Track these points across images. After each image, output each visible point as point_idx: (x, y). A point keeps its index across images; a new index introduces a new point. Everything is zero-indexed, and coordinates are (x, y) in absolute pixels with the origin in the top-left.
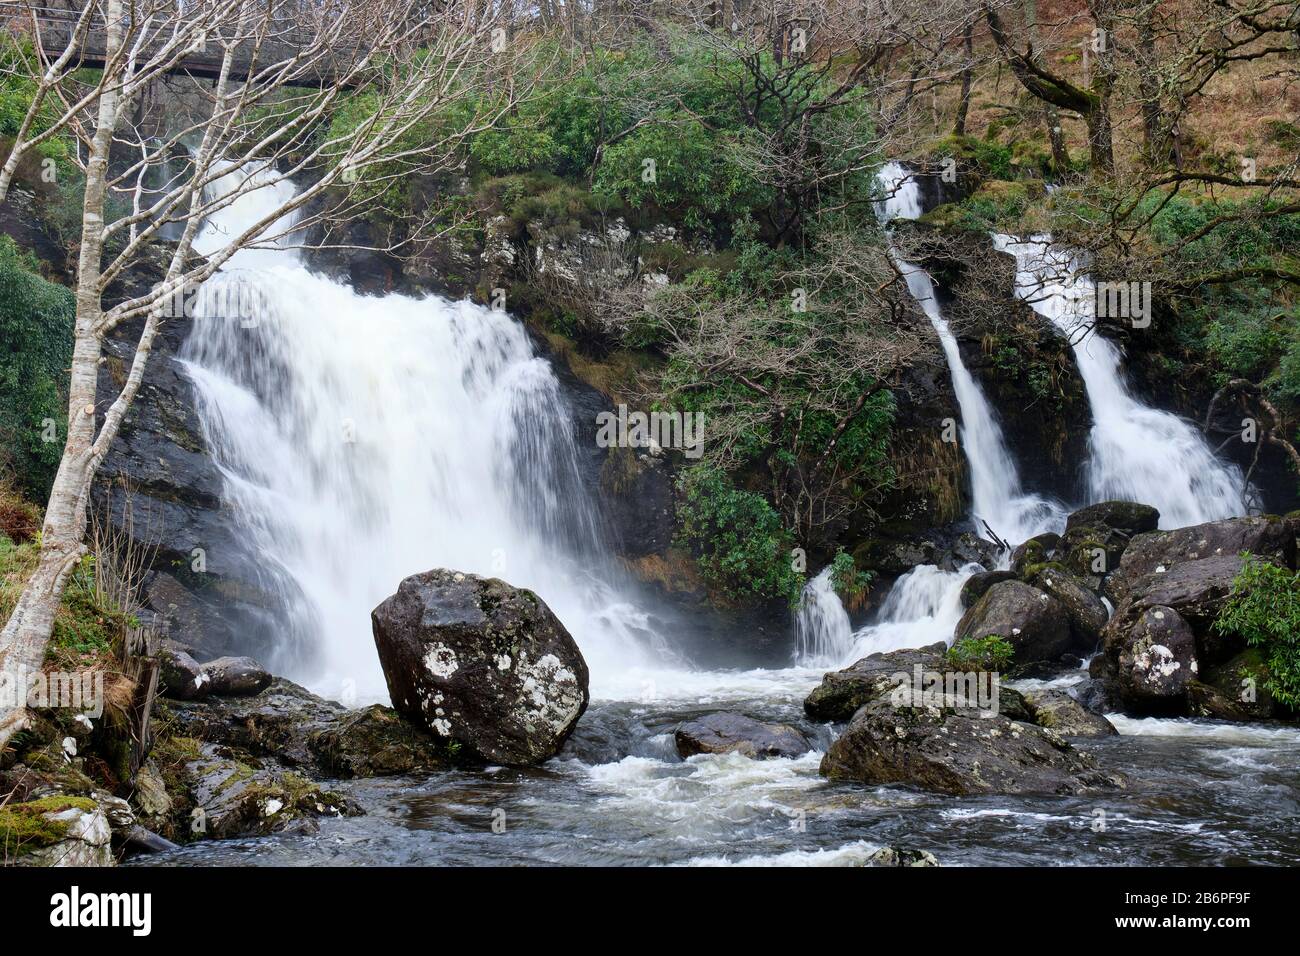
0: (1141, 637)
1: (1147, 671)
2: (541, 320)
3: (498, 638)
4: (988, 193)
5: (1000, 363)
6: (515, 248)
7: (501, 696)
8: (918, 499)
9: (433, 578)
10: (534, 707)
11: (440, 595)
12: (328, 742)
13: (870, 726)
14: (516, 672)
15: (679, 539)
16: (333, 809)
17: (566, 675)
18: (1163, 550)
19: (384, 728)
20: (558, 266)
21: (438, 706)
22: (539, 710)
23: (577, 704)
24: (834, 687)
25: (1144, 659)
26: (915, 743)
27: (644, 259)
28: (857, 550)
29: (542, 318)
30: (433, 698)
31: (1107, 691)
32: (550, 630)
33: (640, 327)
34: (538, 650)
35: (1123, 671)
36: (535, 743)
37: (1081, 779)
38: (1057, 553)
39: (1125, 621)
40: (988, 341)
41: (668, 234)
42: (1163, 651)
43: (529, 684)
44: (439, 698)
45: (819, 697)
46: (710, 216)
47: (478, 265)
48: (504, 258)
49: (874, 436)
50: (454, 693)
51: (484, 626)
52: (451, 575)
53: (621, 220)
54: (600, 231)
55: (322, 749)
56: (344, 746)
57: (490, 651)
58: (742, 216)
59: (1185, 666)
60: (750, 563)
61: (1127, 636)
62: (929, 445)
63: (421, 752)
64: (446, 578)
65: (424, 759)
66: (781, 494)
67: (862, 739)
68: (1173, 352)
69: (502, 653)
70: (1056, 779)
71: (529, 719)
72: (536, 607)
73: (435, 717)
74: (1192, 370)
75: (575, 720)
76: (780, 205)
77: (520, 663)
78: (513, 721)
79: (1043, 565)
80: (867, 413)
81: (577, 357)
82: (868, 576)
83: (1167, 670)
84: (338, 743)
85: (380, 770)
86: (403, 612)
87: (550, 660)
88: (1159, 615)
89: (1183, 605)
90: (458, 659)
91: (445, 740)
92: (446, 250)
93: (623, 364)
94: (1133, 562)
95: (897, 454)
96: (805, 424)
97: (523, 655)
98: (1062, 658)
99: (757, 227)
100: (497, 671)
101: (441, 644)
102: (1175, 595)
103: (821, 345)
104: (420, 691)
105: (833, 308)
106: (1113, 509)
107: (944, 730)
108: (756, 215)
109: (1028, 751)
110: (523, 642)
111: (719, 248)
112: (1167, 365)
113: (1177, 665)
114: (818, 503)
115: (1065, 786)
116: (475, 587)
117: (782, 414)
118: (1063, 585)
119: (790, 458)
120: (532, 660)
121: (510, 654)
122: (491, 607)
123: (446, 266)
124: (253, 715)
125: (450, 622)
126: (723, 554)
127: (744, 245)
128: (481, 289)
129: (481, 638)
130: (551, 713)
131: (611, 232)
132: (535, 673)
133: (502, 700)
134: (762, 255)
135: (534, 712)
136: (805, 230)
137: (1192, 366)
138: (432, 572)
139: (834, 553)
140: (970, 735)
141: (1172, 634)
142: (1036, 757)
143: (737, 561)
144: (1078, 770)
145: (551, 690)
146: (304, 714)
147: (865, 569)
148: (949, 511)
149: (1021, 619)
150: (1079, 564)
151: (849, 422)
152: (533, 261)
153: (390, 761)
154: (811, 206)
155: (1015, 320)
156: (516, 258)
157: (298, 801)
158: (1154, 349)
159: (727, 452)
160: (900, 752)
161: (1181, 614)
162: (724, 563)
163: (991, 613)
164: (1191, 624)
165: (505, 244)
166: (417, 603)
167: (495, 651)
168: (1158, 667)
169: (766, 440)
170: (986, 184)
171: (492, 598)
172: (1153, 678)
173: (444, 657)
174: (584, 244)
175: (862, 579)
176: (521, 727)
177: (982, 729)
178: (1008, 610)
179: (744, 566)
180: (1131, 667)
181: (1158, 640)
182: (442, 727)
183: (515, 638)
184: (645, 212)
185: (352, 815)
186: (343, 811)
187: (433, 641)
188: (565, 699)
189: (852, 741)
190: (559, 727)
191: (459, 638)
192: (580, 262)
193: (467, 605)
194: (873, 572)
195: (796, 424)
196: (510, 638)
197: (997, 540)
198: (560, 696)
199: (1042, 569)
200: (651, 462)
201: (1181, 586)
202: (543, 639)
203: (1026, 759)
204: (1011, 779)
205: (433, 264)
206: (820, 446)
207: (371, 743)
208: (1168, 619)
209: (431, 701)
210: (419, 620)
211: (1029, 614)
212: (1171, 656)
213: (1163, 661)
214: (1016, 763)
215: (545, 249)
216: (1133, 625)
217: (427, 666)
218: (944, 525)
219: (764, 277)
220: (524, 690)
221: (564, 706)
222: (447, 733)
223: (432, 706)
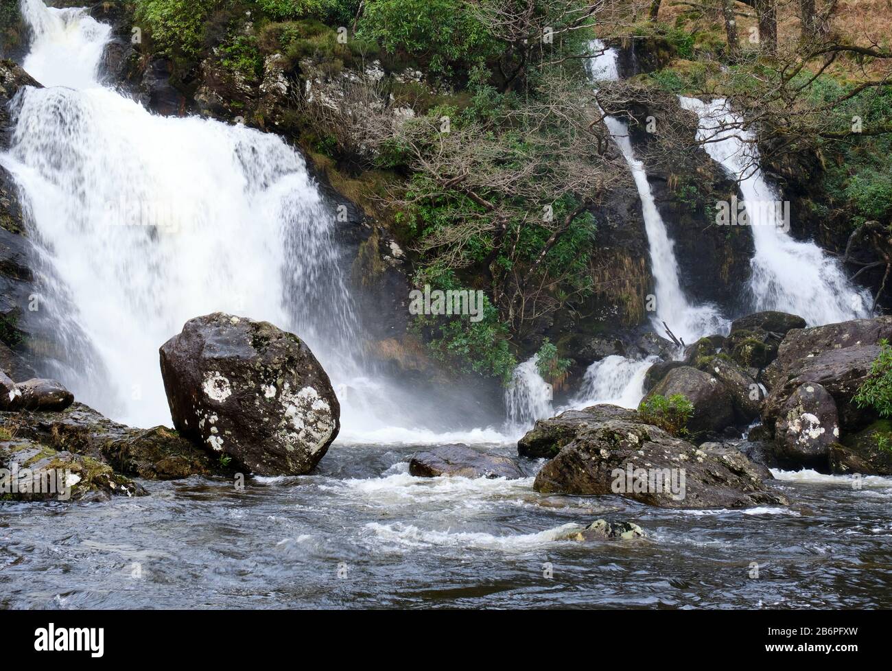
0: (795, 407)
1: (798, 434)
2: (307, 142)
3: (266, 371)
4: (675, 69)
5: (682, 198)
6: (289, 81)
7: (267, 419)
8: (611, 304)
9: (212, 319)
10: (294, 430)
11: (219, 333)
12: (118, 450)
13: (578, 448)
14: (280, 400)
15: (413, 327)
16: (123, 488)
17: (321, 405)
18: (813, 342)
19: (166, 443)
20: (324, 97)
21: (212, 425)
22: (298, 433)
23: (330, 429)
24: (544, 431)
25: (796, 423)
26: (616, 463)
27: (395, 96)
28: (560, 342)
29: (308, 140)
30: (209, 418)
31: (764, 451)
32: (310, 367)
33: (388, 150)
34: (300, 383)
35: (779, 434)
36: (293, 461)
37: (752, 496)
38: (722, 351)
39: (781, 395)
40: (673, 180)
41: (415, 76)
42: (812, 418)
43: (291, 410)
44: (214, 418)
45: (531, 439)
46: (451, 63)
47: (257, 95)
48: (279, 89)
49: (577, 251)
50: (227, 415)
51: (254, 360)
52: (228, 318)
53: (377, 62)
54: (359, 70)
55: (114, 455)
56: (132, 453)
57: (259, 382)
58: (477, 64)
59: (829, 431)
60: (472, 348)
61: (782, 407)
62: (621, 261)
63: (197, 463)
64: (224, 320)
65: (199, 469)
66: (499, 293)
67: (571, 460)
68: (820, 198)
69: (269, 384)
70: (732, 496)
71: (289, 440)
72: (299, 347)
73: (210, 434)
74: (834, 214)
75: (328, 444)
76: (509, 58)
77: (284, 392)
78: (276, 441)
79: (712, 357)
80: (573, 232)
81: (335, 173)
82: (568, 362)
83: (815, 433)
84: (127, 450)
85: (162, 475)
86: (186, 347)
87: (309, 392)
88: (810, 389)
89: (829, 383)
90: (232, 387)
91: (218, 454)
92: (231, 81)
93: (374, 181)
94: (788, 351)
95: (595, 266)
96: (521, 237)
97: (287, 386)
98: (726, 430)
99: (489, 73)
100: (264, 398)
101: (218, 373)
102: (823, 374)
103: (538, 170)
104: (199, 412)
105: (548, 142)
106: (769, 317)
107: (641, 453)
108: (489, 65)
109: (710, 474)
110: (287, 375)
111: (457, 89)
112: (815, 209)
113: (823, 430)
114: (530, 302)
115: (739, 501)
116: (248, 329)
117: (504, 226)
118: (729, 372)
119: (509, 264)
120: (294, 391)
121: (275, 385)
122: (261, 345)
123: (230, 93)
124: (57, 424)
125: (226, 355)
126: (450, 339)
127: (478, 87)
128: (259, 114)
129: (252, 370)
130: (308, 435)
131: (369, 72)
132: (296, 401)
133: (267, 423)
134: (492, 97)
135: (294, 434)
136: (529, 79)
137: (834, 210)
138: (213, 315)
139: (541, 344)
140: (663, 458)
141: (820, 405)
142: (716, 478)
143: (462, 346)
144: (750, 490)
145: (309, 416)
146: (100, 427)
147: (566, 357)
148: (636, 315)
149: (694, 396)
150: (741, 358)
151: (557, 237)
152: (303, 91)
153: (171, 468)
154: (535, 60)
155: (696, 164)
156: (289, 89)
157: (94, 478)
158: (805, 195)
159: (458, 254)
160: (603, 470)
161: (827, 390)
162: (450, 346)
163: (670, 391)
164: (835, 399)
165: (280, 77)
166: (198, 340)
167: (263, 382)
168: (807, 431)
169: (490, 245)
170: (673, 62)
171: (263, 337)
172: (803, 440)
173: (220, 385)
174: (346, 80)
175: (562, 365)
176: (283, 447)
177: (673, 453)
178: (683, 389)
179: (466, 351)
180: (785, 431)
181: (809, 409)
182: (216, 443)
183: (281, 371)
184: (398, 56)
185: (139, 495)
186: (132, 490)
187: (211, 370)
188: (320, 425)
189: (562, 461)
190: (314, 448)
191: (233, 369)
192: (342, 94)
193: (241, 343)
194: (572, 360)
195: (514, 236)
196: (276, 372)
197: (674, 339)
198: (316, 422)
199: (711, 360)
200: (393, 262)
201: (828, 367)
202: (303, 374)
203: (708, 479)
204: (695, 494)
205: (220, 93)
206: (533, 256)
207: (156, 453)
208: (817, 393)
209: (207, 420)
210: (200, 353)
211: (700, 393)
212: (818, 422)
213: (811, 426)
214: (700, 482)
215: (313, 82)
216: (788, 398)
217: (205, 391)
218: (630, 327)
219: (493, 116)
220: (286, 415)
221: (319, 431)
222: (220, 448)
223: (208, 425)
